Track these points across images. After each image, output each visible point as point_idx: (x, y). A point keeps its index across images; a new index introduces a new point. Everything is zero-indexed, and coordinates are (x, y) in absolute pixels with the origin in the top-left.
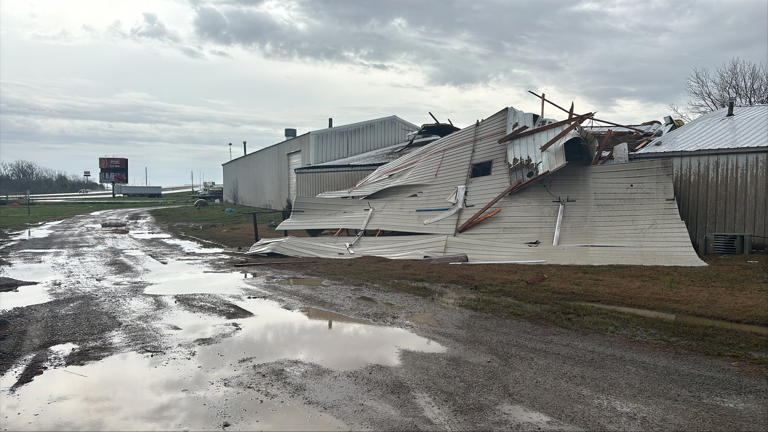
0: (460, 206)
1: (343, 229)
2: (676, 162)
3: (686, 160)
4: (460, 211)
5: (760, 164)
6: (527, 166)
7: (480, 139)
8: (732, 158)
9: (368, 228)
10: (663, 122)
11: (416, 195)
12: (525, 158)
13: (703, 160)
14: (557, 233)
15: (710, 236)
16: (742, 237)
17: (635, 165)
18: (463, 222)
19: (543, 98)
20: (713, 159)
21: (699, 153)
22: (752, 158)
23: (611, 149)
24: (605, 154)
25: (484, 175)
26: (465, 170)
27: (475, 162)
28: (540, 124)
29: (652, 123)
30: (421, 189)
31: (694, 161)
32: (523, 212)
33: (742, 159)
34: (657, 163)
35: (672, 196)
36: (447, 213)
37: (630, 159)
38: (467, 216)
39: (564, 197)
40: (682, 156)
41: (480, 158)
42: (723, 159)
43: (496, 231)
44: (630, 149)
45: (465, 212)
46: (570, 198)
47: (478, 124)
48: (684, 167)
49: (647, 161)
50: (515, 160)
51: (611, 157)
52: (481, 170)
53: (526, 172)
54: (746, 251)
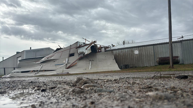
0: (67, 63)
1: (33, 71)
2: (114, 51)
3: (116, 51)
4: (67, 64)
5: (130, 51)
6: (83, 53)
7: (71, 49)
8: (125, 50)
9: (41, 70)
10: (111, 46)
11: (55, 62)
12: (82, 51)
13: (119, 50)
14: (90, 67)
15: (122, 65)
16: (128, 65)
17: (106, 52)
18: (67, 67)
19: (86, 39)
20: (121, 50)
21: (118, 49)
22: (128, 49)
23: (101, 50)
24: (100, 51)
25: (72, 56)
26: (68, 55)
27: (70, 53)
28: (85, 45)
29: (109, 46)
30: (56, 60)
31: (118, 51)
32: (82, 64)
33: (126, 50)
34: (110, 52)
35: (114, 58)
36: (63, 65)
37: (105, 51)
38: (68, 65)
39: (91, 60)
40: (115, 50)
41: (71, 52)
42: (123, 50)
43: (76, 68)
44: (105, 49)
45: (68, 64)
46: (93, 60)
47: (71, 46)
48: (116, 52)
49: (108, 52)
50: (80, 52)
51: (101, 51)
52: (72, 55)
53: (82, 54)
54: (129, 68)
